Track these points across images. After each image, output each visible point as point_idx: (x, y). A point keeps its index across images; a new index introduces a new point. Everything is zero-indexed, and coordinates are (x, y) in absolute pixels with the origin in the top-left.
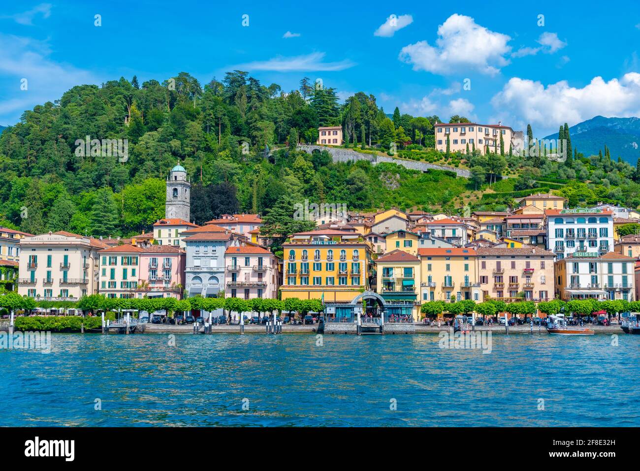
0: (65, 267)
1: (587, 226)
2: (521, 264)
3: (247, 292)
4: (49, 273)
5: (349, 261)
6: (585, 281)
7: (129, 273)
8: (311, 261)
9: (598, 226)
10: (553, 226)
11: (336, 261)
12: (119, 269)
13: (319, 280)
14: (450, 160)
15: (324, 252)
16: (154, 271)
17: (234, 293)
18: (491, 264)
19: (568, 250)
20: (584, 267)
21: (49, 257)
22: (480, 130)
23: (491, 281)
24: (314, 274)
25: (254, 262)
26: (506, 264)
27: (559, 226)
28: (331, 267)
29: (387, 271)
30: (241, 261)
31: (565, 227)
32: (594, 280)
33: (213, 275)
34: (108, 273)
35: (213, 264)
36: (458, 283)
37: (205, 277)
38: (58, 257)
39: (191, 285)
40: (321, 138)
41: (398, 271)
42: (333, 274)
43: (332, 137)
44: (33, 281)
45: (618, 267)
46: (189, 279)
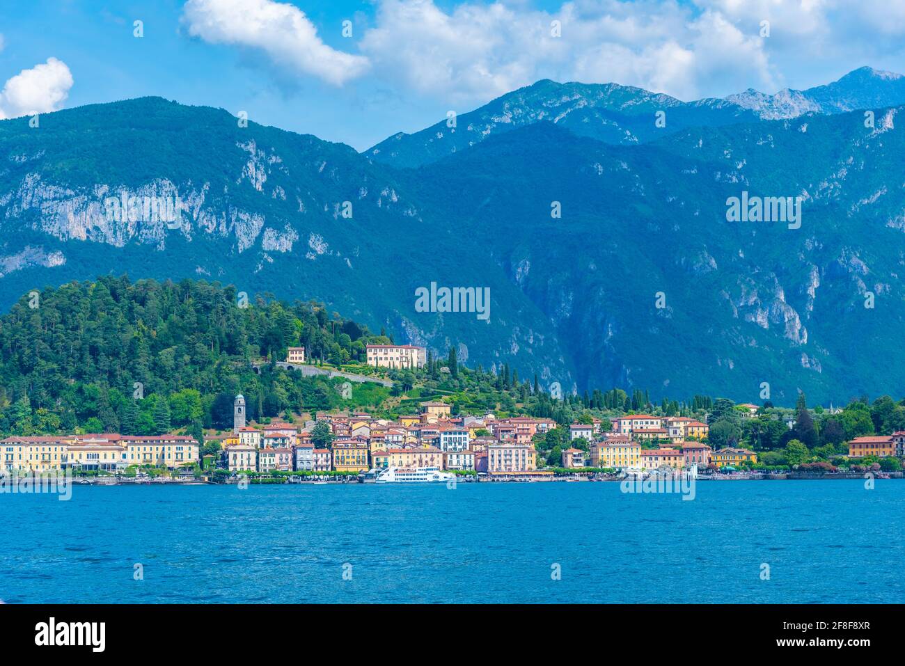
0: (249, 459)
1: (458, 436)
2: (429, 455)
3: (322, 468)
4: (242, 461)
5: (361, 455)
6: (455, 462)
7: (272, 460)
8: (345, 455)
9: (462, 436)
10: (443, 436)
11: (356, 455)
12: (267, 459)
13: (348, 463)
14: (378, 374)
15: (351, 451)
16: (281, 459)
17: (317, 469)
18: (418, 456)
19: (449, 447)
20: (454, 457)
21: (242, 455)
22: (397, 351)
23: (418, 462)
24: (346, 460)
25: (324, 456)
26: (423, 455)
27: (446, 436)
28: (353, 457)
29: (377, 459)
30: (319, 456)
31: (448, 436)
32: (458, 462)
33: (308, 461)
34: (263, 460)
35: (308, 457)
36: (405, 463)
37: (305, 462)
38: (245, 454)
39: (299, 465)
40: (290, 355)
41: (382, 460)
42: (354, 460)
43: (298, 355)
44: (235, 465)
45: (468, 457)
46: (298, 463)
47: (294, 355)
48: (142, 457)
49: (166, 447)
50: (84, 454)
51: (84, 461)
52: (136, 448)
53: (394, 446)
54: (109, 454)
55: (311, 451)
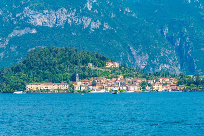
1: (123, 83)
2: (116, 87)
6: (122, 88)
10: (120, 83)
15: (100, 86)
16: (85, 88)
17: (93, 90)
19: (121, 85)
22: (113, 64)
24: (99, 88)
30: (93, 87)
31: (121, 83)
33: (91, 88)
34: (82, 88)
38: (78, 87)
40: (89, 65)
41: (106, 88)
43: (91, 65)
44: (76, 89)
45: (124, 87)
46: (89, 89)
47: (90, 65)
48: (57, 87)
49: (62, 86)
50: (45, 87)
51: (45, 88)
52: (55, 86)
53: (109, 85)
54: (50, 87)
55: (91, 86)
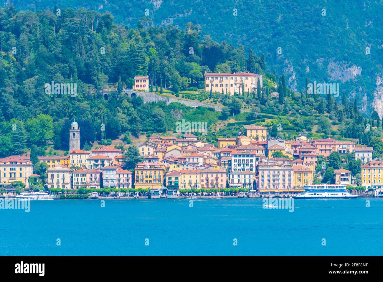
0: (64, 178)
1: (246, 158)
2: (215, 176)
3: (124, 186)
4: (58, 180)
5: (157, 175)
6: (236, 181)
7: (83, 179)
8: (144, 175)
9: (250, 158)
10: (233, 159)
11: (153, 175)
12: (80, 178)
13: (147, 181)
15: (148, 172)
16: (91, 179)
17: (119, 186)
18: (205, 176)
20: (236, 176)
21: (58, 175)
23: (205, 181)
24: (145, 179)
25: (126, 176)
26: (209, 176)
27: (236, 159)
28: (151, 177)
29: (170, 178)
30: (121, 176)
31: (238, 158)
32: (239, 180)
33: (112, 180)
34: (76, 179)
35: (112, 177)
36: (194, 182)
37: (110, 181)
38: (61, 175)
39: (105, 183)
41: (174, 179)
42: (152, 179)
44: (53, 183)
45: (247, 176)
46: (104, 181)
55: (114, 172)
